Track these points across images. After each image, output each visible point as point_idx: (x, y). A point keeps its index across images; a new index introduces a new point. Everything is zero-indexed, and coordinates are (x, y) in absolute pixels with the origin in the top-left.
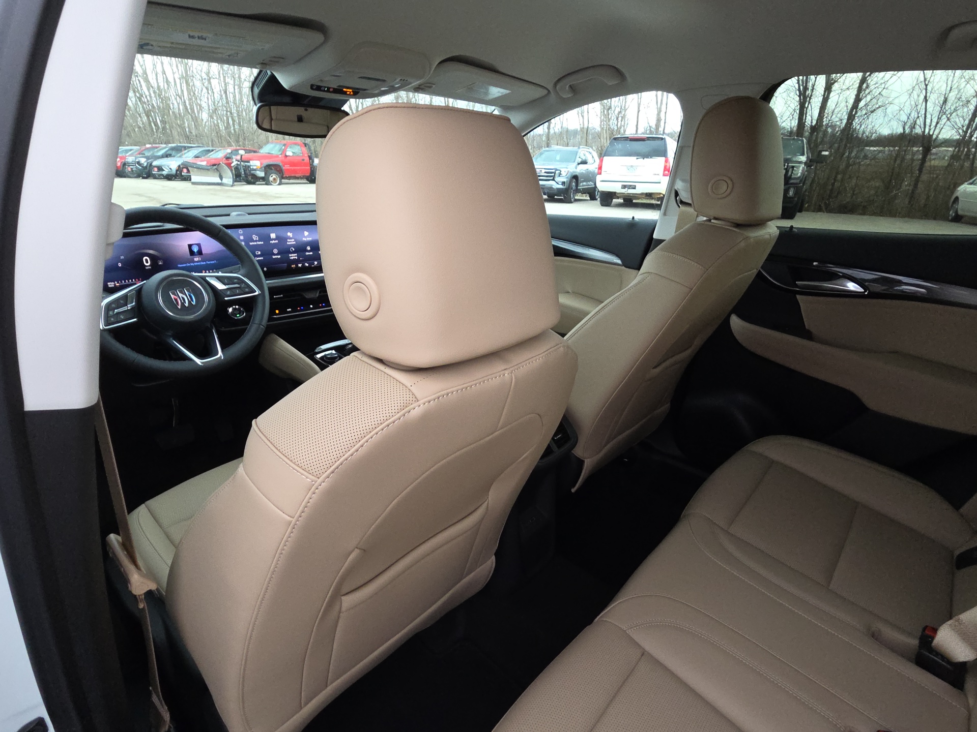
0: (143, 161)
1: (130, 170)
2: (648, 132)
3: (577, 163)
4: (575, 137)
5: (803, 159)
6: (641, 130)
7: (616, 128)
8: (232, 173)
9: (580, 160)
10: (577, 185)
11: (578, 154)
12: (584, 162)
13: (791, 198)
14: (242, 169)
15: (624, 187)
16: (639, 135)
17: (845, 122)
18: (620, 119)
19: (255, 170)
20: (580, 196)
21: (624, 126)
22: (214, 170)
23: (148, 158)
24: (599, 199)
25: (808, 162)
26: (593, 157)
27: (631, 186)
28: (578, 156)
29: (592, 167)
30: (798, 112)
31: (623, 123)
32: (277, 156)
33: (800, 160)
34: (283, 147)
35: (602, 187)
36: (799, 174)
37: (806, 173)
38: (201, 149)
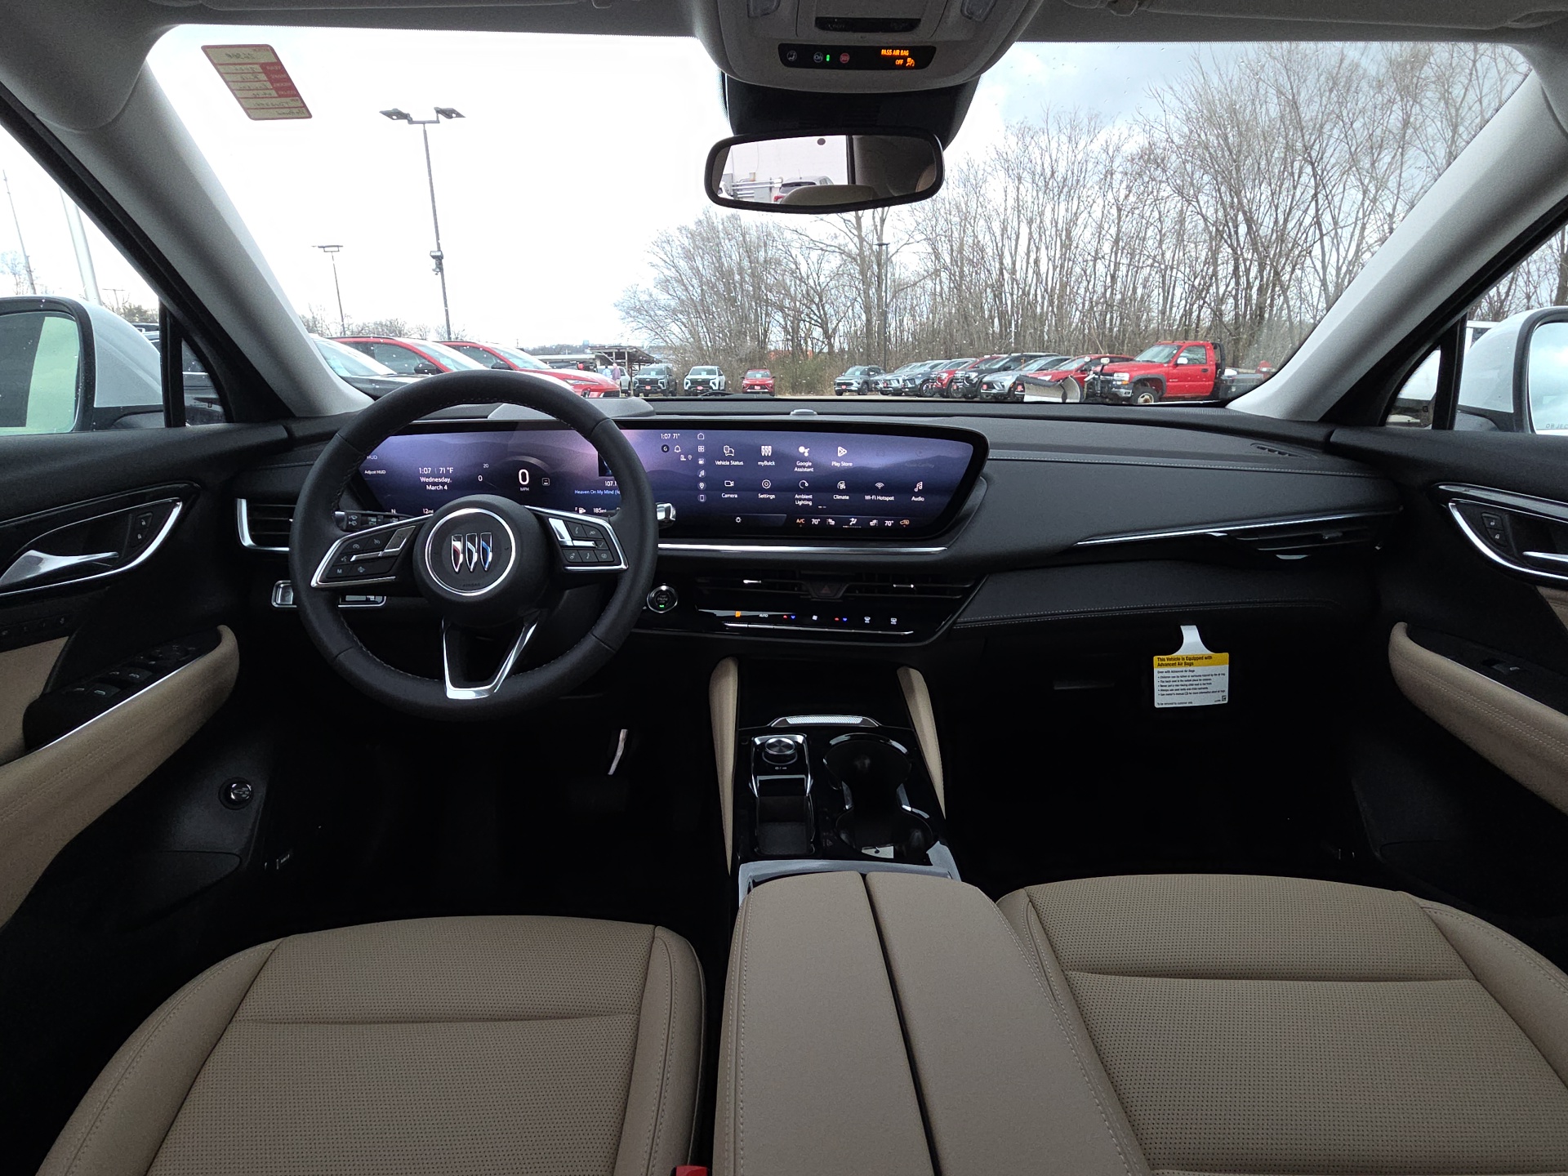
0: (973, 375)
1: (955, 387)
8: (1082, 391)
14: (1099, 385)
19: (1119, 387)
22: (1058, 387)
23: (981, 372)
32: (1161, 365)
34: (1175, 352)
38: (1050, 359)
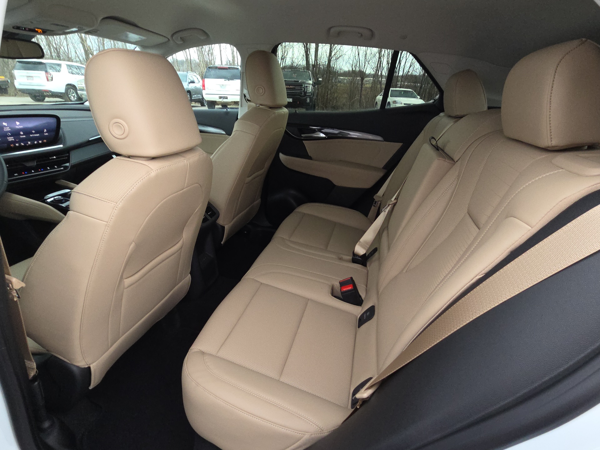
2: (229, 64)
3: (188, 83)
4: (183, 65)
5: (311, 82)
6: (224, 63)
7: (208, 61)
9: (190, 81)
10: (191, 97)
11: (188, 77)
12: (193, 82)
13: (308, 103)
15: (220, 98)
16: (224, 66)
17: (327, 63)
18: (210, 55)
20: (194, 104)
21: (213, 60)
24: (207, 106)
25: (313, 84)
26: (197, 79)
27: (224, 97)
28: (188, 78)
29: (198, 85)
30: (305, 56)
31: (212, 57)
33: (310, 83)
35: (207, 98)
36: (310, 91)
37: (313, 90)
